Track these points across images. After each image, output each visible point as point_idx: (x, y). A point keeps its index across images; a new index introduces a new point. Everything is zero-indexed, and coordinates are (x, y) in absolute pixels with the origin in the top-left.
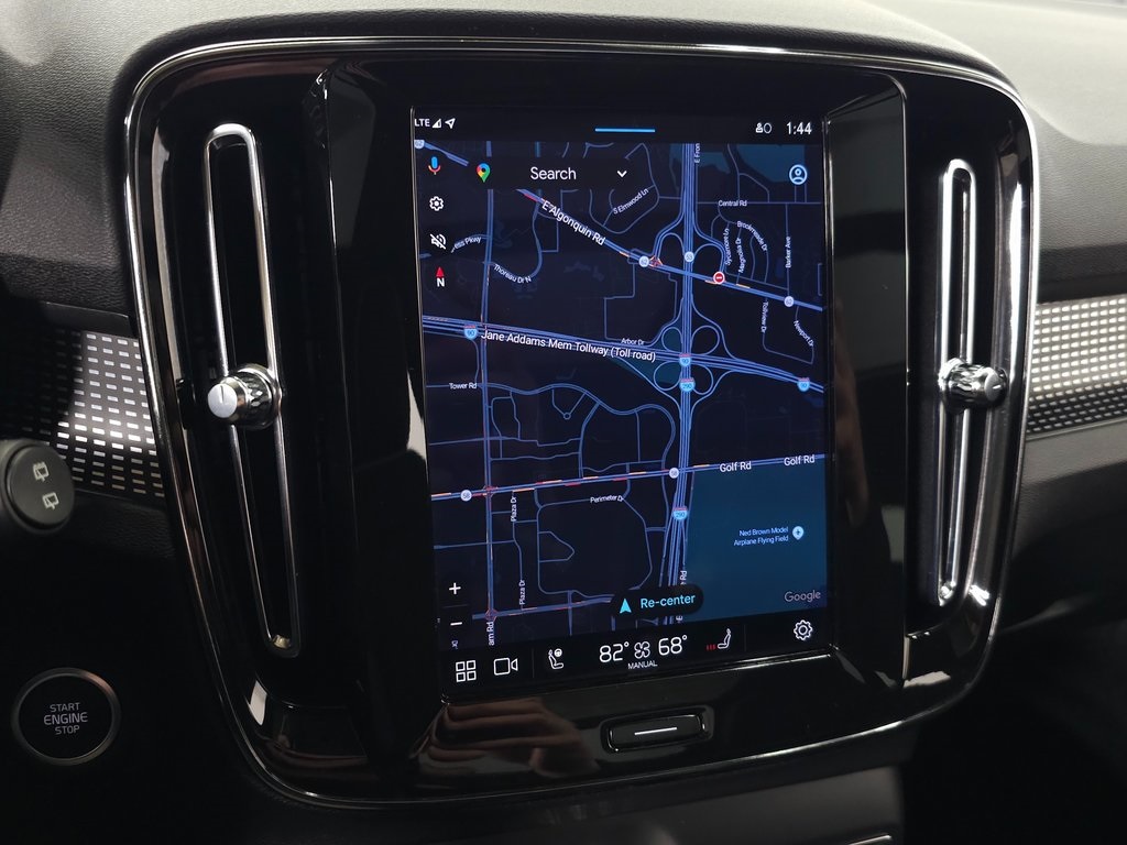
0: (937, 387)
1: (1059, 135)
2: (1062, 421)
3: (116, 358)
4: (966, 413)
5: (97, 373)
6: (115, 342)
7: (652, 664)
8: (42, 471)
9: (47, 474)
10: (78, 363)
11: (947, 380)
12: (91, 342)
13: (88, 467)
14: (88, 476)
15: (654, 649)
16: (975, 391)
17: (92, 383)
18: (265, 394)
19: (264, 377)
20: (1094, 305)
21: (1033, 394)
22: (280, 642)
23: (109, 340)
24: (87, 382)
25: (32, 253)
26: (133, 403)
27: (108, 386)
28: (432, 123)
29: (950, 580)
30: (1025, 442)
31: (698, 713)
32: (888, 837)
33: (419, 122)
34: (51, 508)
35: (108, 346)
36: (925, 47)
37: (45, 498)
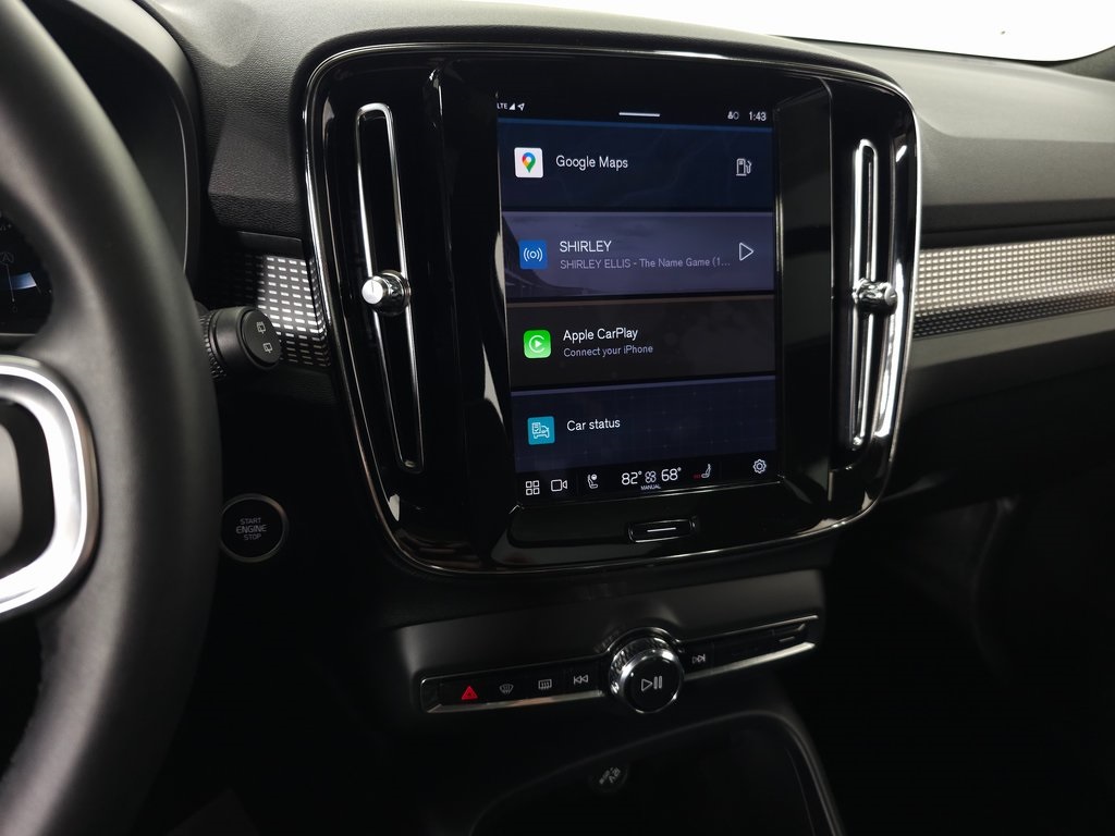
0: (852, 300)
3: (288, 274)
4: (871, 317)
6: (287, 262)
7: (657, 487)
8: (262, 327)
9: (265, 330)
10: (260, 278)
11: (859, 293)
12: (270, 263)
15: (659, 476)
16: (879, 299)
17: (271, 292)
18: (400, 290)
19: (398, 279)
20: (955, 253)
23: (284, 261)
24: (267, 291)
25: (236, 194)
28: (509, 106)
29: (861, 430)
31: (690, 518)
32: (815, 617)
33: (500, 106)
34: (268, 352)
35: (282, 265)
37: (265, 344)
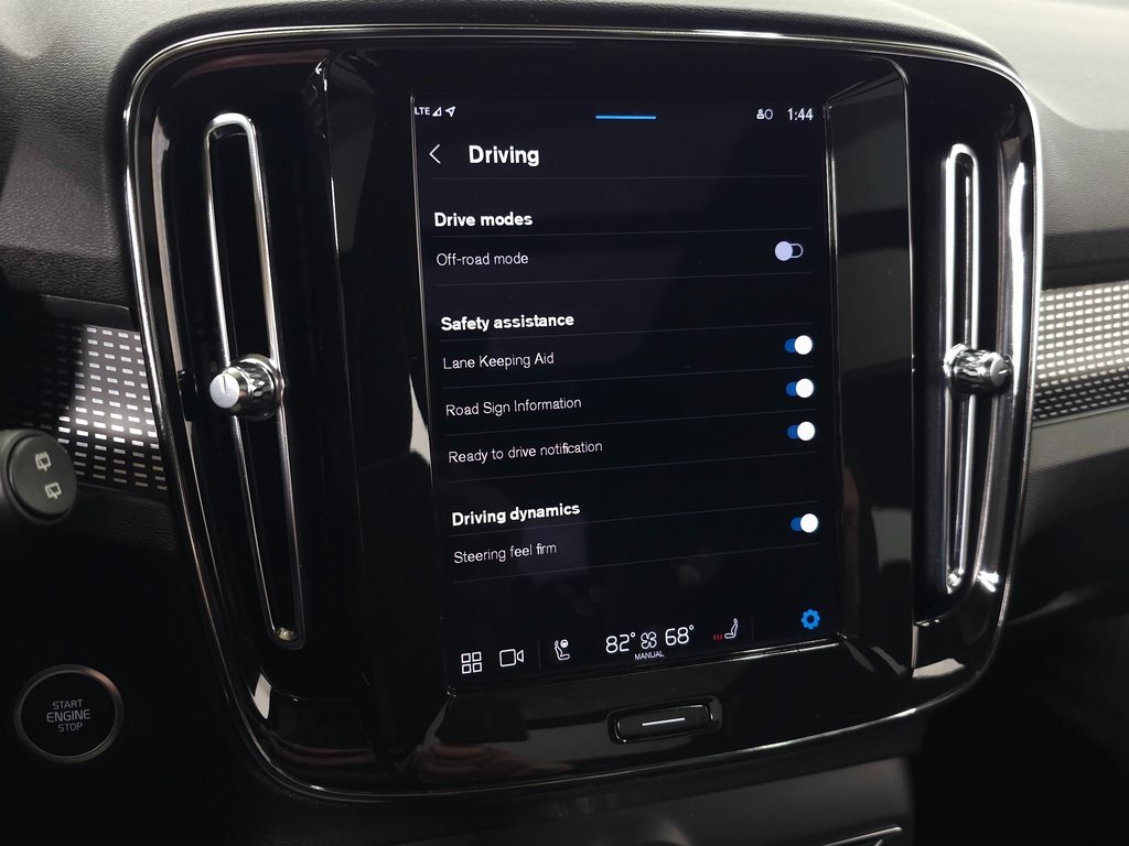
0: (943, 374)
1: (1060, 120)
2: (1068, 408)
3: (118, 352)
4: (972, 399)
5: (97, 366)
6: (115, 335)
7: (658, 654)
8: (44, 461)
9: (50, 464)
10: (78, 357)
11: (953, 366)
12: (91, 336)
13: (90, 461)
14: (89, 470)
15: (661, 639)
16: (981, 376)
17: (92, 377)
18: (267, 384)
19: (266, 368)
20: (1098, 291)
21: (1038, 381)
22: (284, 634)
23: (110, 333)
24: (88, 376)
25: (31, 246)
26: (134, 396)
27: (109, 380)
28: (432, 112)
29: (958, 566)
30: (1032, 428)
31: (706, 703)
32: (898, 829)
33: (419, 111)
34: (53, 498)
35: (108, 339)
36: (925, 32)
37: (47, 488)
